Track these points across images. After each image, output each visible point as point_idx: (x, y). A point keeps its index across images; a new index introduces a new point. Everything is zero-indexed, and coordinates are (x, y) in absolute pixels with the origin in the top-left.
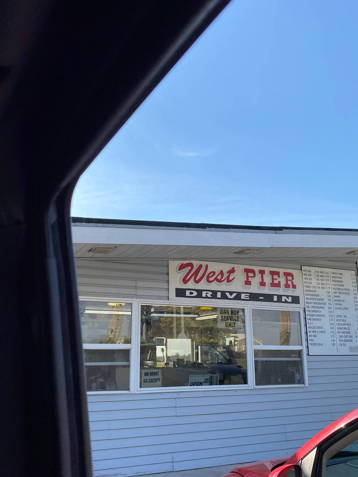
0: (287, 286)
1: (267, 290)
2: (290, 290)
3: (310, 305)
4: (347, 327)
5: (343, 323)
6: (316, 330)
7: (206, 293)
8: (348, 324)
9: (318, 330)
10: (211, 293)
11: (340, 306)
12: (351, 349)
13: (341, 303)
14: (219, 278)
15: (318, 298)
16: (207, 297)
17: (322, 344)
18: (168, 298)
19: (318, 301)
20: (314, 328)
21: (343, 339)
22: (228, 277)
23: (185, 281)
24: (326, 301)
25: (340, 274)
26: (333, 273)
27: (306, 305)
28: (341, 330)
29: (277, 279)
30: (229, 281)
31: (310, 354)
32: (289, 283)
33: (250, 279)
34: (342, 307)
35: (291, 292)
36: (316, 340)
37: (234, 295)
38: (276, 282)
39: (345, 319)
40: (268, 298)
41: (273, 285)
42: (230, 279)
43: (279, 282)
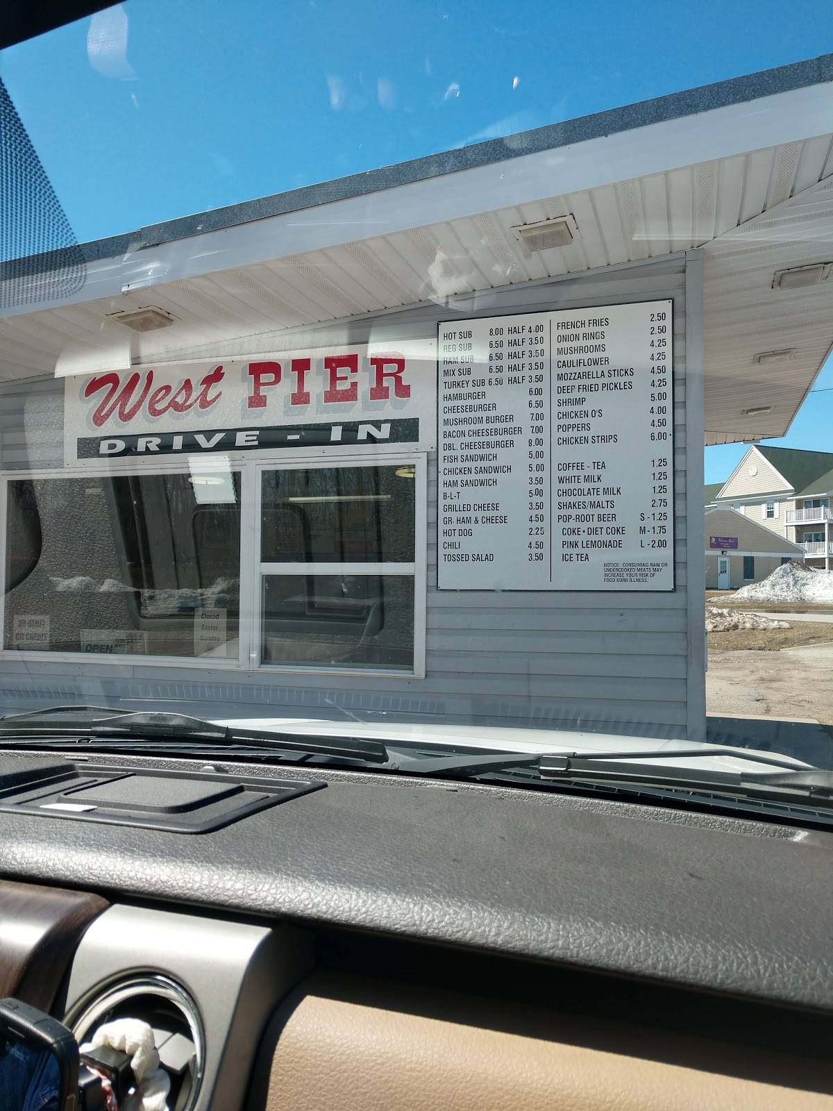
0: (379, 393)
1: (311, 415)
2: (389, 403)
3: (457, 442)
4: (603, 498)
5: (586, 486)
6: (472, 514)
7: (147, 442)
8: (606, 491)
9: (480, 514)
10: (157, 441)
11: (584, 433)
12: (611, 570)
13: (585, 420)
14: (180, 400)
15: (492, 414)
16: (148, 452)
17: (489, 558)
18: (60, 464)
19: (490, 426)
20: (466, 508)
21: (583, 538)
22: (204, 394)
23: (99, 419)
24: (523, 419)
25: (596, 322)
26: (564, 325)
27: (442, 441)
28: (574, 512)
29: (345, 378)
30: (205, 404)
31: (441, 586)
32: (385, 384)
33: (263, 391)
34: (589, 434)
35: (392, 409)
36: (468, 546)
37: (218, 438)
38: (342, 386)
39: (596, 473)
40: (316, 435)
41: (332, 396)
42: (209, 398)
43: (354, 385)
